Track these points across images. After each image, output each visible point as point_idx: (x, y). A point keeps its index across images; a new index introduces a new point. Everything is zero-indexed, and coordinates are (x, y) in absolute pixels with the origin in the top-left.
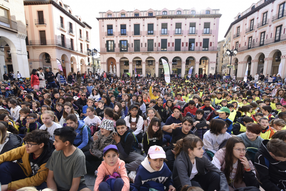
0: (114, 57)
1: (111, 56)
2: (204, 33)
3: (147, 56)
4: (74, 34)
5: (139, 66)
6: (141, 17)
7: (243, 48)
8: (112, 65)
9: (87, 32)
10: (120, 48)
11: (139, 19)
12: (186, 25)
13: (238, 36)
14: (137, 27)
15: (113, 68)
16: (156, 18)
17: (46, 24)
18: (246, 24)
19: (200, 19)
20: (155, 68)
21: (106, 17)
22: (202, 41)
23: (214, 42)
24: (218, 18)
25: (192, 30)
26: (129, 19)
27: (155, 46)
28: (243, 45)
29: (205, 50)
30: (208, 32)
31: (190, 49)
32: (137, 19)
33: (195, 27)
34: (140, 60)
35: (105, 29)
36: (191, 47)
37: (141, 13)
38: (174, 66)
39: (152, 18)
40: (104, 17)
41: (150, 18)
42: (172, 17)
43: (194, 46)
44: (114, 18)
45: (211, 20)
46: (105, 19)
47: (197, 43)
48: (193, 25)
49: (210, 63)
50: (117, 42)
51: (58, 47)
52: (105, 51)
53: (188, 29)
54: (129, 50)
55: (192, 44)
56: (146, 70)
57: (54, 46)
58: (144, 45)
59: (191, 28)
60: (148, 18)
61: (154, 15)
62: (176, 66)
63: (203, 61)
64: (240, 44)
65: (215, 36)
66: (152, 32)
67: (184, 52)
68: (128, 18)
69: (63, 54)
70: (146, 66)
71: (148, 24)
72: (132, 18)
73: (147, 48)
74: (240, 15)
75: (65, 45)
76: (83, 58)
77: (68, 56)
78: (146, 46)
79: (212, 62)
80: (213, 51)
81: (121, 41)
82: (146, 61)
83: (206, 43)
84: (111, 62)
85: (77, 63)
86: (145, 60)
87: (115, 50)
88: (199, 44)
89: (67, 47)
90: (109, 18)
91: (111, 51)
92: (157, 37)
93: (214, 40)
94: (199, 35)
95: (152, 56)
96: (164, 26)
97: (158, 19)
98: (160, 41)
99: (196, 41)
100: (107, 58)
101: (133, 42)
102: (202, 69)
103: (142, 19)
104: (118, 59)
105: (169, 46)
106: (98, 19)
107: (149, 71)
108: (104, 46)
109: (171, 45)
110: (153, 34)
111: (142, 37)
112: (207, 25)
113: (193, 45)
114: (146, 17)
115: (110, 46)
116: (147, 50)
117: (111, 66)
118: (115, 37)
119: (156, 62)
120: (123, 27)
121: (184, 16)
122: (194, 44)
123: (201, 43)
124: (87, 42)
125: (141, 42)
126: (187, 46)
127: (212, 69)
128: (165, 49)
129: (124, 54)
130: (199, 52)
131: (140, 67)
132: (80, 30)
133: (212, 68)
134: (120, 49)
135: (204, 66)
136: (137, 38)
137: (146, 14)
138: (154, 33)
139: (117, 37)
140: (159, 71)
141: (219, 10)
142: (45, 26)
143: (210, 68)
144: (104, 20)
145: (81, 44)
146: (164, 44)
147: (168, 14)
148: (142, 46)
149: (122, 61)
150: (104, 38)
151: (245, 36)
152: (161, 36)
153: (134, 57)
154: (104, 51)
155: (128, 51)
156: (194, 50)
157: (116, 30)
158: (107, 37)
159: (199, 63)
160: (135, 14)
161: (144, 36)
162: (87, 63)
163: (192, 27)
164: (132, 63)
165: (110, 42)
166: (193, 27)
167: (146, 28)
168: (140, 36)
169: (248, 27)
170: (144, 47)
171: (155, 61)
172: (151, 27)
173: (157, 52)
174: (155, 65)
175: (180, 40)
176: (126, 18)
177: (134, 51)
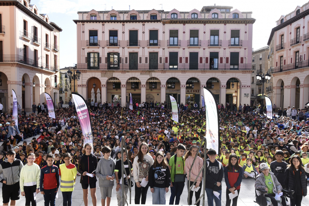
0: (98, 77)
1: (94, 76)
2: (231, 45)
3: (149, 77)
4: (39, 42)
5: (135, 90)
6: (139, 21)
7: (288, 66)
8: (94, 88)
9: (55, 37)
10: (108, 64)
11: (137, 23)
12: (204, 33)
13: (282, 48)
14: (133, 35)
15: (96, 93)
16: (161, 23)
17: (4, 32)
18: (291, 33)
19: (225, 24)
20: (160, 93)
21: (89, 19)
22: (228, 55)
23: (247, 57)
24: (250, 24)
25: (214, 40)
26: (122, 24)
27: (161, 62)
28: (288, 62)
29: (234, 69)
30: (237, 43)
31: (212, 67)
32: (134, 23)
33: (218, 35)
34: (137, 81)
35: (87, 36)
36: (213, 64)
37: (140, 16)
38: (190, 91)
39: (156, 23)
40: (85, 19)
41: (153, 23)
42: (184, 22)
43: (218, 63)
44: (99, 21)
45: (241, 27)
46: (87, 21)
47: (221, 58)
48: (215, 33)
49: (242, 87)
50: (104, 56)
51: (20, 64)
52: (85, 69)
53: (209, 39)
54: (121, 67)
55: (215, 59)
56: (146, 95)
57: (14, 63)
58: (143, 61)
59: (212, 37)
60: (150, 23)
61: (158, 19)
62: (192, 91)
63: (232, 85)
64: (285, 60)
65: (247, 49)
66: (155, 42)
67: (204, 71)
68: (120, 21)
69: (25, 73)
70: (146, 89)
71: (150, 30)
72: (127, 21)
73: (148, 65)
74: (283, 19)
75: (27, 60)
76: (48, 77)
77: (30, 76)
78: (146, 62)
79: (245, 86)
80: (245, 70)
81: (109, 54)
82: (147, 83)
83: (235, 59)
84: (93, 85)
85: (41, 86)
86: (146, 81)
87: (100, 67)
88: (224, 61)
89: (30, 63)
90: (93, 21)
91: (94, 68)
92: (164, 49)
93: (247, 55)
94: (225, 48)
95: (156, 76)
96: (174, 34)
97: (164, 24)
98: (167, 55)
99: (220, 55)
100: (87, 79)
101: (127, 55)
102: (231, 95)
103: (141, 24)
104: (104, 80)
105: (181, 62)
106: (76, 22)
107: (151, 97)
108: (84, 61)
109: (184, 61)
110: (156, 45)
111: (141, 48)
112: (235, 34)
113: (216, 61)
114: (148, 21)
115: (92, 60)
116: (148, 68)
117: (93, 91)
118: (101, 48)
119: (161, 85)
120: (113, 33)
121: (201, 21)
122: (217, 59)
123: (227, 58)
124: (55, 51)
125: (140, 55)
126: (207, 62)
127: (245, 96)
128: (175, 67)
129: (114, 73)
130: (224, 70)
131: (137, 91)
132: (47, 35)
133: (245, 94)
134: (108, 66)
135: (234, 91)
136: (133, 49)
137: (147, 17)
138: (159, 44)
139: (103, 48)
140: (166, 97)
141: (251, 13)
142: (3, 35)
143: (243, 95)
144: (85, 23)
145: (47, 56)
146: (174, 58)
147: (178, 18)
148: (140, 62)
149: (110, 82)
150: (83, 49)
151: (290, 50)
152: (169, 48)
153: (129, 77)
154: (83, 69)
155: (119, 69)
156: (217, 69)
157: (103, 37)
158: (88, 48)
159: (226, 87)
160: (131, 17)
161: (143, 48)
162: (53, 84)
163: (214, 35)
164: (126, 86)
165: (92, 55)
166: (216, 35)
167: (147, 37)
168: (139, 48)
169: (293, 37)
170: (143, 63)
171: (160, 83)
172: (154, 34)
173: (164, 70)
174: (160, 89)
175: (197, 54)
176: (118, 22)
177: (130, 69)
